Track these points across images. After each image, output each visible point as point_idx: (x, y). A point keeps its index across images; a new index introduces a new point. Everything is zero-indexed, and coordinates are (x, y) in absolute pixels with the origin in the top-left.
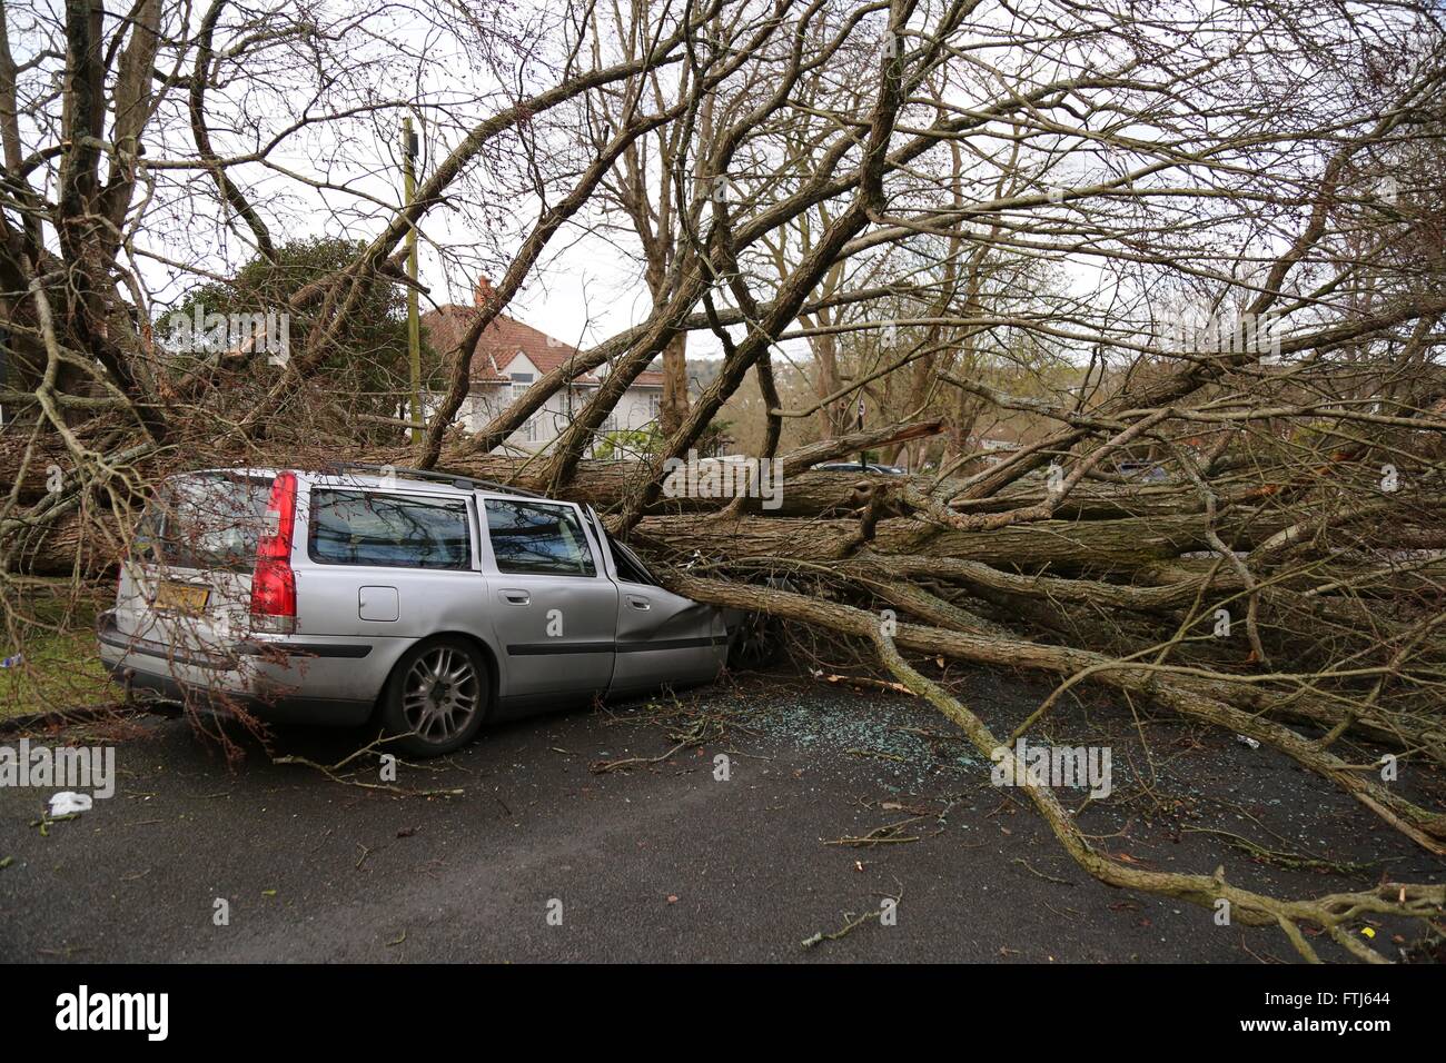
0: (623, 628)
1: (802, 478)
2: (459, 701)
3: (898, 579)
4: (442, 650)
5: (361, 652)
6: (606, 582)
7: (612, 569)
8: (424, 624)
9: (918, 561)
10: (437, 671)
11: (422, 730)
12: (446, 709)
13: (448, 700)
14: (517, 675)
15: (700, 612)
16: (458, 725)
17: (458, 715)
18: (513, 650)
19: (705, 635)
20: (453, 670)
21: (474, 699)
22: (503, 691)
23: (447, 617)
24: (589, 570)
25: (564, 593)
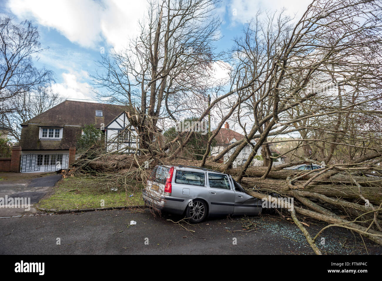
0: (236, 201)
1: (281, 171)
2: (201, 212)
3: (302, 197)
4: (198, 202)
5: (182, 201)
6: (233, 191)
7: (234, 188)
8: (194, 196)
9: (307, 193)
10: (197, 206)
11: (193, 218)
12: (198, 214)
13: (198, 212)
14: (213, 209)
15: (255, 199)
16: (200, 218)
17: (200, 215)
18: (212, 203)
19: (256, 205)
20: (200, 206)
21: (204, 212)
22: (210, 212)
23: (199, 195)
24: (229, 188)
25: (223, 193)
